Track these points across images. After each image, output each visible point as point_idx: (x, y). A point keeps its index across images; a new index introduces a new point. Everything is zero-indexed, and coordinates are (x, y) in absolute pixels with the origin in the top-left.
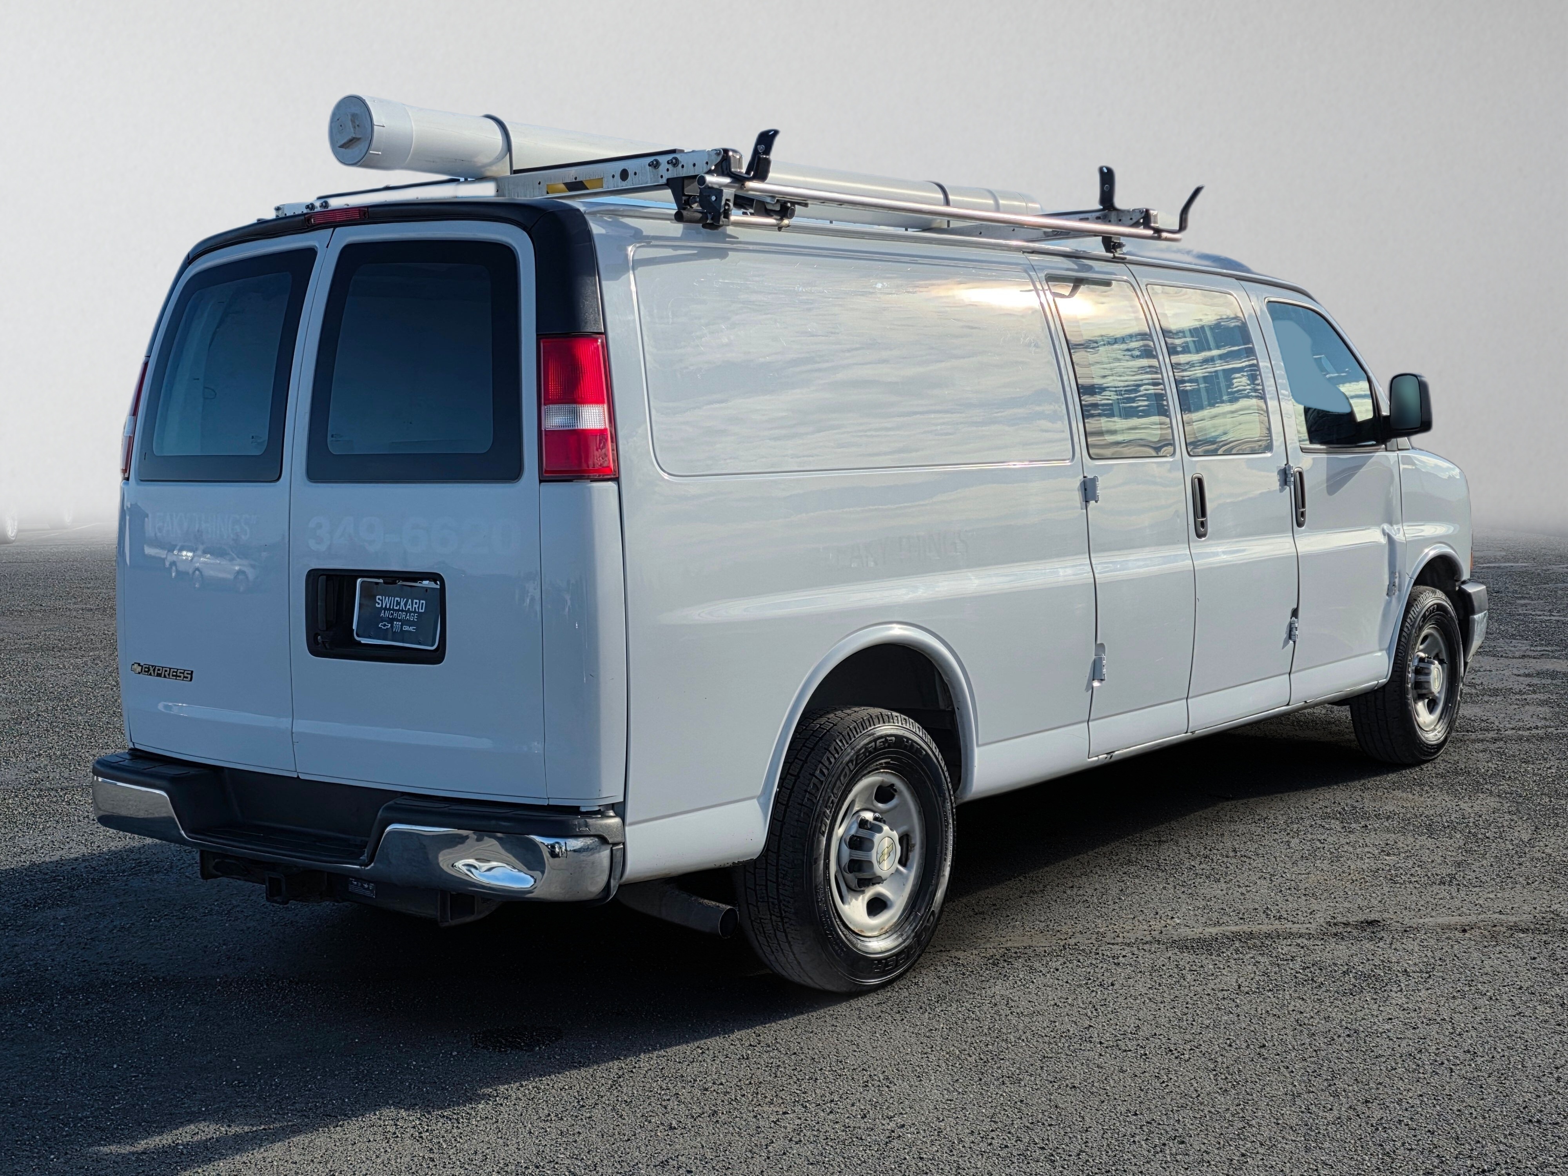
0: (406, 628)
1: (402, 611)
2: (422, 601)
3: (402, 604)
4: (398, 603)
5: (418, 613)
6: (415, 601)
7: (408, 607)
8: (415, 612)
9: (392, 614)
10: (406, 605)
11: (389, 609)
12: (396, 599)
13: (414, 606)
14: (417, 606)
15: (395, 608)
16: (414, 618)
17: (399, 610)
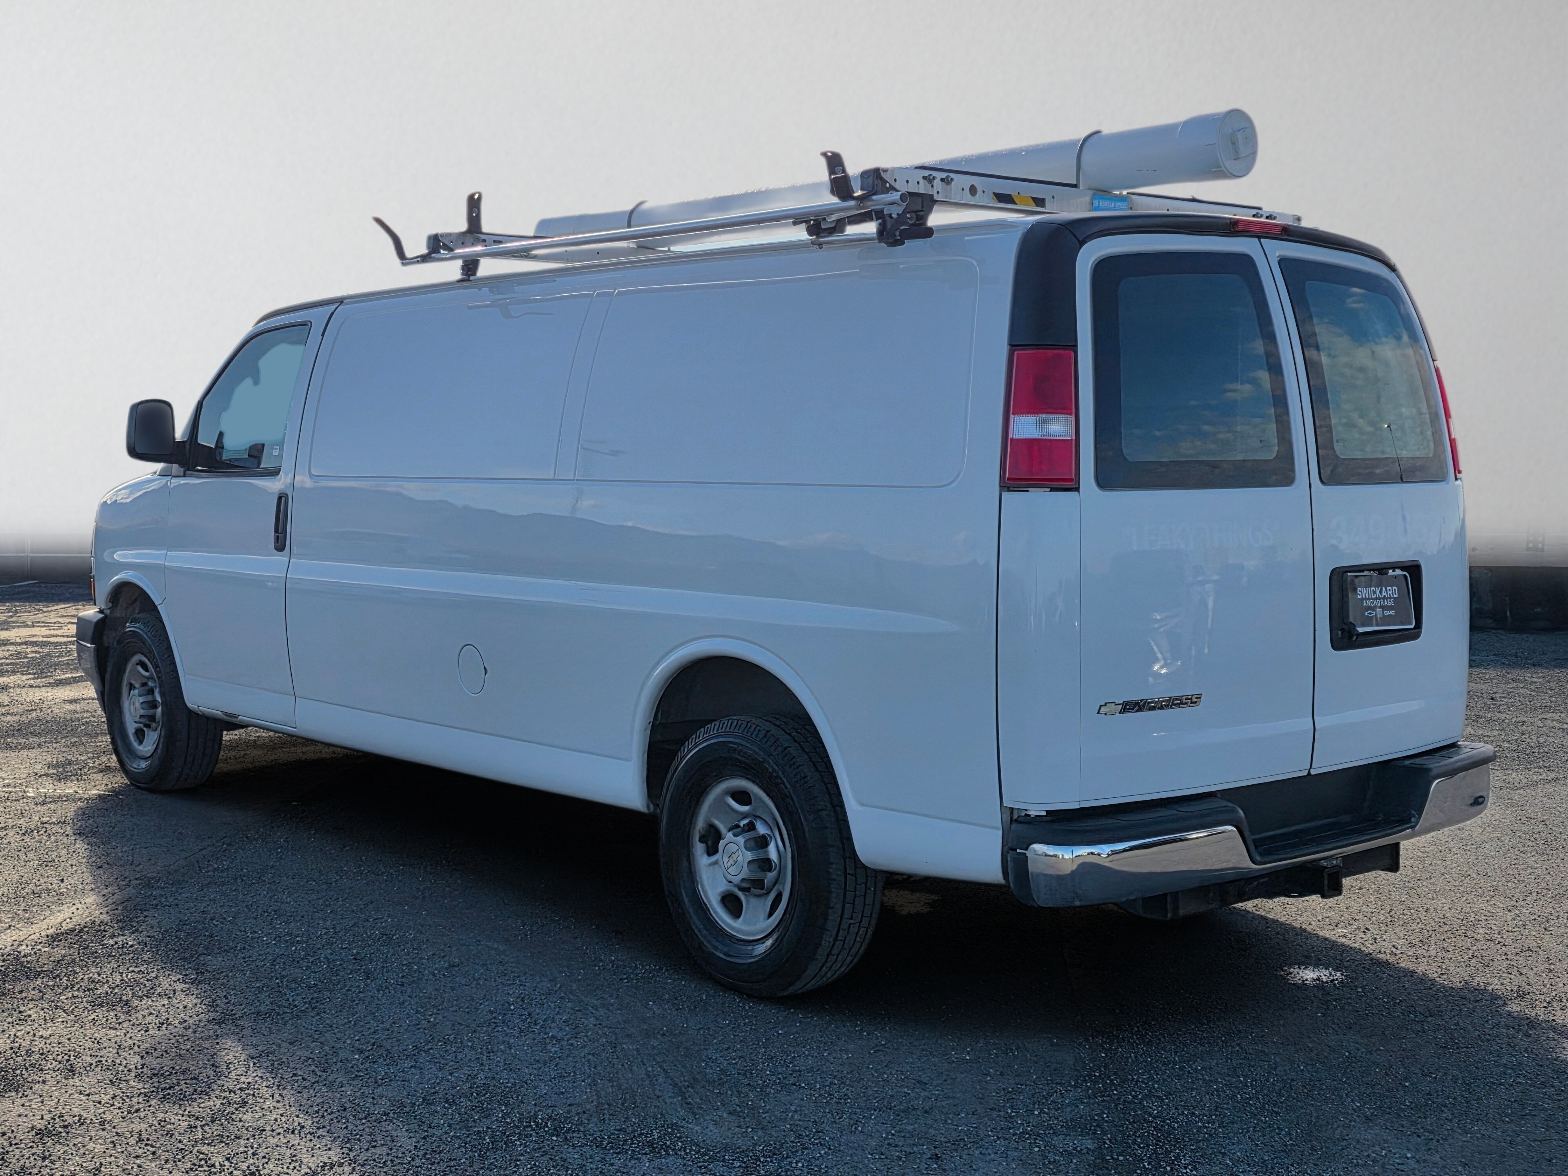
0: (1387, 613)
1: (1380, 599)
2: (1394, 588)
3: (1378, 592)
4: (1374, 592)
5: (1394, 598)
6: (1388, 588)
7: (1383, 594)
8: (1390, 598)
9: (1373, 603)
10: (1381, 592)
11: (1369, 599)
12: (1372, 588)
13: (1389, 592)
14: (1391, 592)
15: (1373, 597)
16: (1391, 603)
17: (1376, 598)
